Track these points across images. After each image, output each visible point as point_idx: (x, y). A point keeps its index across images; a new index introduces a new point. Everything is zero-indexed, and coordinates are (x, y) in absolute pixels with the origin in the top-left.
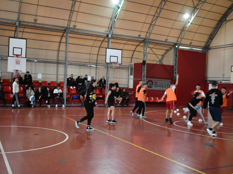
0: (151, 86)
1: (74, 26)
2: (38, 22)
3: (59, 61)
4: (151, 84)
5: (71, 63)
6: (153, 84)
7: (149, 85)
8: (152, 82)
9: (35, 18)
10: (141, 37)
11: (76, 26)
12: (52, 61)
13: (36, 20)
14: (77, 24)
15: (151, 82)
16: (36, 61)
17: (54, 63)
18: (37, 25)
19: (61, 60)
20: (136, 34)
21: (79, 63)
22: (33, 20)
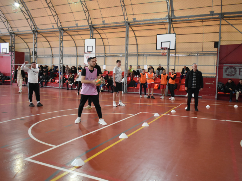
0: (233, 74)
1: (133, 19)
2: (105, 22)
3: (139, 54)
4: (232, 71)
5: (150, 55)
6: (236, 71)
7: (230, 72)
8: (235, 69)
9: (102, 20)
10: (215, 13)
11: (135, 19)
12: (132, 54)
13: (103, 22)
14: (136, 17)
15: (233, 69)
16: (121, 55)
17: (135, 56)
18: (106, 26)
19: (141, 53)
20: (207, 11)
21: (157, 53)
22: (102, 22)
